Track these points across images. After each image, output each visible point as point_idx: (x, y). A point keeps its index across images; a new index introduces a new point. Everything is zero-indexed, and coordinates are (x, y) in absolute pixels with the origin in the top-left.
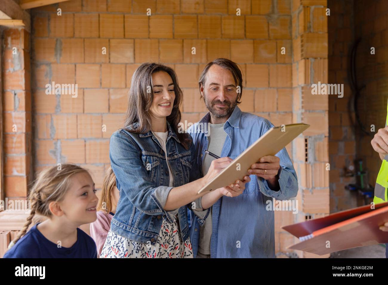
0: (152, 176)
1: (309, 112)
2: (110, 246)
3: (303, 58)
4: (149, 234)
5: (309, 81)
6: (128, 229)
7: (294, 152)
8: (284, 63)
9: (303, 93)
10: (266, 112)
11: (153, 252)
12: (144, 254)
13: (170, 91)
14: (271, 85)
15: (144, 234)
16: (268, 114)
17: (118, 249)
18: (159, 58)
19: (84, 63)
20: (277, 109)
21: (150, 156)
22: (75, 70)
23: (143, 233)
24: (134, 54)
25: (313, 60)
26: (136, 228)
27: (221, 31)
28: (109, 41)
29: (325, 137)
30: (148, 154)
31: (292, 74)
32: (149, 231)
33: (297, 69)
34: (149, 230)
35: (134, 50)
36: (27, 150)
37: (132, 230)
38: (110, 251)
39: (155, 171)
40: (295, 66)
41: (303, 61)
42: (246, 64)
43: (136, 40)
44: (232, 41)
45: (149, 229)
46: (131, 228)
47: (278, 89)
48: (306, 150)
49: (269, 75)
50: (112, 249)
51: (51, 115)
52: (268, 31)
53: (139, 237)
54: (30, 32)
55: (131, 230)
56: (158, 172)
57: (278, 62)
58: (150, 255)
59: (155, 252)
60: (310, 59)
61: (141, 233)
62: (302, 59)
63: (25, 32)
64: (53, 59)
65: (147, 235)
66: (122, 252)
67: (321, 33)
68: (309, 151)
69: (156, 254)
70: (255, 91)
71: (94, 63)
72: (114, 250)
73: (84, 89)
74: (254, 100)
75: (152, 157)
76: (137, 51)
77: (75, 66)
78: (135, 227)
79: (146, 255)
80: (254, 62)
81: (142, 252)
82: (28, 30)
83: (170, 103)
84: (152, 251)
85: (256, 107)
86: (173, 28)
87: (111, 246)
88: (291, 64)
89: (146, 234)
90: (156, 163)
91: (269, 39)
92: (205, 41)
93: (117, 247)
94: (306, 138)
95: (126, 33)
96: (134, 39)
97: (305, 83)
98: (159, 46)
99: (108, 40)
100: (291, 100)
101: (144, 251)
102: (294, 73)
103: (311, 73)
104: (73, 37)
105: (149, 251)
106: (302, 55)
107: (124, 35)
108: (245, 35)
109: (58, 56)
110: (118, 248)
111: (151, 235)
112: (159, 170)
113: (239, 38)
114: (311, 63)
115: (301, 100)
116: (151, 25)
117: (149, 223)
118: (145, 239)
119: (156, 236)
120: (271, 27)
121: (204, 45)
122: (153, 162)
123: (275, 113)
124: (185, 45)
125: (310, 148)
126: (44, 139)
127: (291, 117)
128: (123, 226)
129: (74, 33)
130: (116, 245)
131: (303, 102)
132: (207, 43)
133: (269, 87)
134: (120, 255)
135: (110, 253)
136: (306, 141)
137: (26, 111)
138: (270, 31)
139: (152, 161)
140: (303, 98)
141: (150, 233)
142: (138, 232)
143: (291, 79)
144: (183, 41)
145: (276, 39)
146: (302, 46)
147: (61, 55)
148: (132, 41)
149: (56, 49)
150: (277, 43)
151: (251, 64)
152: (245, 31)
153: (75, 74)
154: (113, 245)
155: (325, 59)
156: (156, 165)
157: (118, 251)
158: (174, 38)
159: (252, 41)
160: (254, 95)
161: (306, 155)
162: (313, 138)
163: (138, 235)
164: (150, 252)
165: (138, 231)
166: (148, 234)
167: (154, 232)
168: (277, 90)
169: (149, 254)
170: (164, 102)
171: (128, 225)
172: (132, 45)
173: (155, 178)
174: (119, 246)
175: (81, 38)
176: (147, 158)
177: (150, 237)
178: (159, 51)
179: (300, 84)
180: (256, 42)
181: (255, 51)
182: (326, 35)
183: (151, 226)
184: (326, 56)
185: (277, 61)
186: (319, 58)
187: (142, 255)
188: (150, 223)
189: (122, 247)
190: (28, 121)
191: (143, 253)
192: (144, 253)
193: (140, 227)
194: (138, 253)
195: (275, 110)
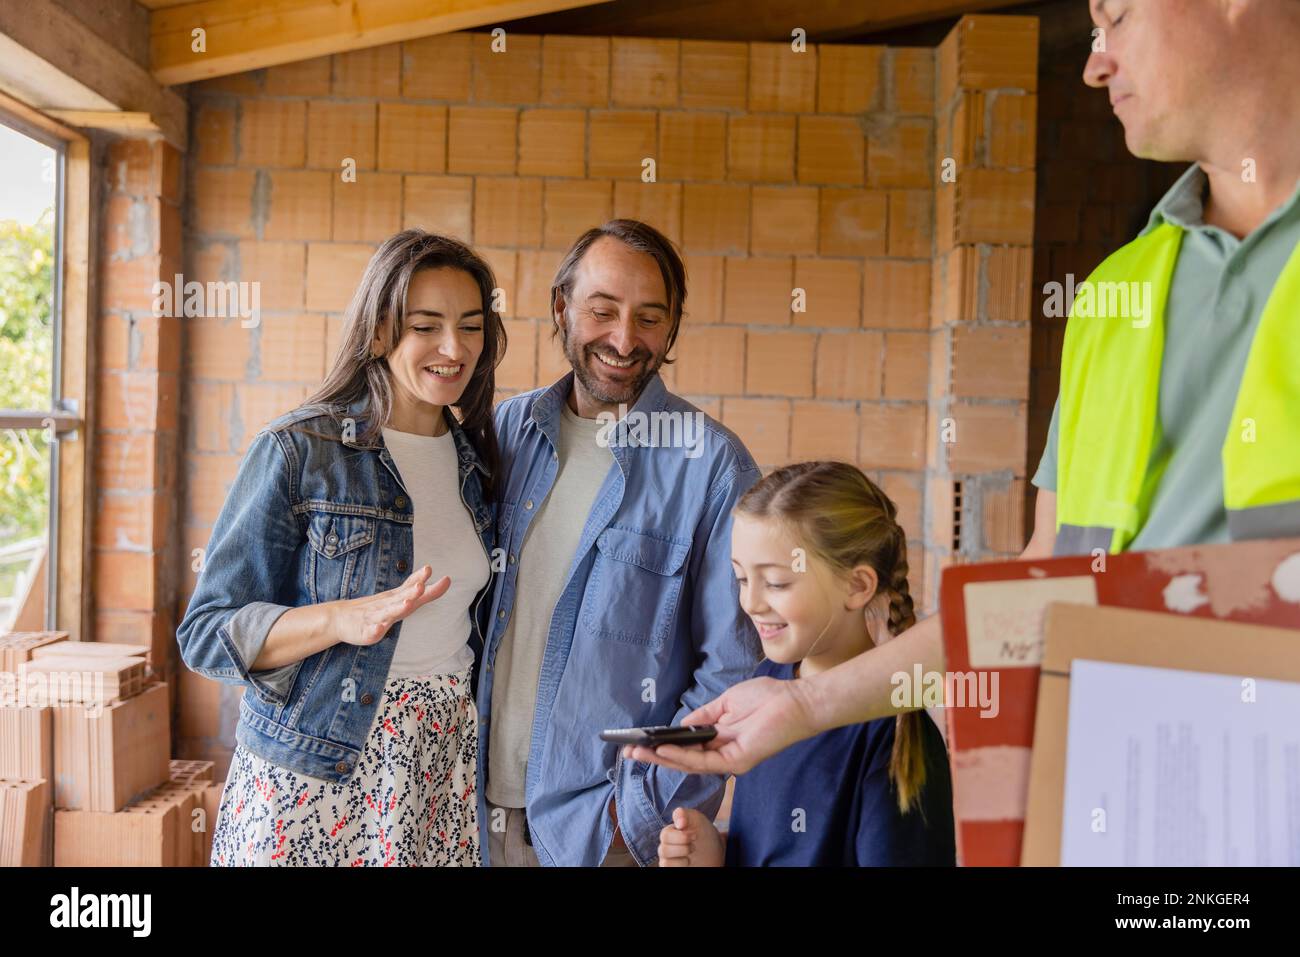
0: (348, 576)
1: (970, 403)
2: (250, 777)
3: (957, 242)
4: (332, 748)
5: (974, 314)
6: (269, 732)
7: (927, 520)
8: (909, 259)
9: (954, 346)
10: (849, 400)
11: (388, 793)
12: (359, 800)
13: (463, 330)
14: (867, 322)
15: (315, 747)
16: (854, 404)
17: (275, 782)
18: (543, 232)
19: (332, 241)
20: (883, 391)
21: (342, 516)
22: (306, 261)
23: (311, 744)
24: (473, 220)
25: (987, 251)
26: (294, 729)
27: (727, 158)
28: (403, 180)
29: (1016, 478)
30: (335, 510)
31: (930, 291)
32: (330, 740)
33: (944, 275)
34: (332, 737)
35: (473, 209)
36: (160, 481)
37: (280, 734)
38: (251, 792)
39: (357, 563)
40: (938, 263)
41: (958, 251)
42: (794, 258)
43: (479, 180)
44: (756, 189)
45: (333, 733)
46: (277, 727)
47: (886, 333)
48: (957, 516)
49: (862, 290)
50: (258, 785)
51: (234, 385)
52: (865, 162)
53: (299, 757)
54: (183, 149)
55: (276, 734)
56: (370, 562)
57: (892, 252)
58: (378, 801)
59: (393, 792)
60: (977, 247)
61: (307, 742)
62: (955, 246)
63: (168, 150)
64: (243, 228)
65: (323, 749)
66: (288, 792)
67: (1015, 170)
68: (967, 520)
69: (395, 798)
70: (819, 337)
71: (359, 243)
72: (262, 786)
73: (326, 315)
74: (815, 363)
75: (346, 521)
76: (481, 211)
77: (307, 249)
78: (290, 724)
79: (366, 801)
80: (819, 249)
81: (351, 792)
82: (179, 145)
83: (462, 366)
84: (384, 789)
85: (819, 384)
86: (587, 149)
87: (254, 777)
88: (930, 261)
89: (320, 746)
90: (359, 539)
91: (866, 187)
92: (677, 186)
93: (270, 777)
94: (958, 480)
95: (452, 161)
96: (474, 178)
97: (962, 317)
98: (543, 200)
99: (399, 178)
100: (926, 365)
101: (359, 789)
102: (936, 286)
103: (979, 288)
104: (304, 166)
105: (377, 789)
106: (957, 234)
107: (447, 165)
108: (796, 173)
109: (260, 219)
110: (273, 779)
111: (338, 752)
112: (370, 559)
113: (778, 182)
114: (982, 259)
115: (949, 367)
116: (523, 137)
117: (333, 714)
118: (318, 764)
119: (354, 755)
120: (872, 152)
121: (675, 198)
122: (349, 536)
123: (877, 402)
124: (618, 197)
125: (969, 510)
126: (212, 452)
127: (922, 419)
128: (258, 723)
129: (306, 157)
130: (270, 771)
131: (953, 374)
132: (682, 190)
133: (861, 324)
134: (280, 801)
135: (250, 797)
136: (957, 487)
137: (162, 369)
138: (870, 164)
139: (346, 533)
140: (953, 360)
141: (335, 746)
142: (297, 739)
143: (929, 305)
144: (613, 186)
145: (888, 187)
146: (958, 207)
147: (267, 217)
148: (469, 181)
149: (254, 201)
150: (888, 197)
151: (811, 257)
152: (796, 160)
153: (305, 272)
154: (261, 774)
155: (1024, 246)
156: (357, 543)
157: (273, 791)
158: (587, 177)
159: (814, 190)
160: (816, 350)
161: (957, 530)
162: (979, 479)
163: (297, 750)
164: (378, 791)
165: (298, 735)
166: (327, 748)
167: (347, 744)
168: (885, 336)
169: (375, 800)
170: (440, 362)
171: (271, 719)
172: (467, 193)
173: (355, 580)
174: (279, 775)
175: (324, 170)
176: (331, 522)
177: (334, 757)
178: (544, 211)
179: (948, 320)
180: (826, 195)
181: (823, 220)
182: (1031, 177)
183: (338, 726)
184: (1029, 240)
185: (887, 250)
186: (1006, 246)
187: (352, 800)
188: (336, 715)
189: (288, 778)
190: (166, 398)
191: (354, 794)
192: (360, 796)
193: (304, 724)
194: (340, 792)
195: (877, 395)
